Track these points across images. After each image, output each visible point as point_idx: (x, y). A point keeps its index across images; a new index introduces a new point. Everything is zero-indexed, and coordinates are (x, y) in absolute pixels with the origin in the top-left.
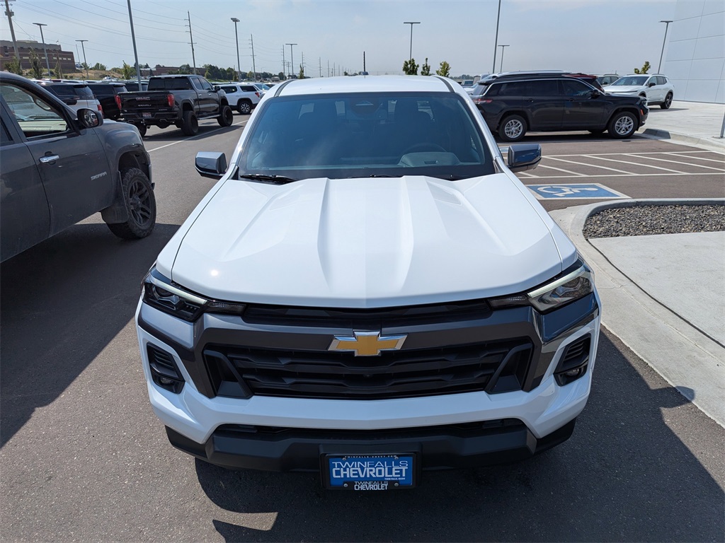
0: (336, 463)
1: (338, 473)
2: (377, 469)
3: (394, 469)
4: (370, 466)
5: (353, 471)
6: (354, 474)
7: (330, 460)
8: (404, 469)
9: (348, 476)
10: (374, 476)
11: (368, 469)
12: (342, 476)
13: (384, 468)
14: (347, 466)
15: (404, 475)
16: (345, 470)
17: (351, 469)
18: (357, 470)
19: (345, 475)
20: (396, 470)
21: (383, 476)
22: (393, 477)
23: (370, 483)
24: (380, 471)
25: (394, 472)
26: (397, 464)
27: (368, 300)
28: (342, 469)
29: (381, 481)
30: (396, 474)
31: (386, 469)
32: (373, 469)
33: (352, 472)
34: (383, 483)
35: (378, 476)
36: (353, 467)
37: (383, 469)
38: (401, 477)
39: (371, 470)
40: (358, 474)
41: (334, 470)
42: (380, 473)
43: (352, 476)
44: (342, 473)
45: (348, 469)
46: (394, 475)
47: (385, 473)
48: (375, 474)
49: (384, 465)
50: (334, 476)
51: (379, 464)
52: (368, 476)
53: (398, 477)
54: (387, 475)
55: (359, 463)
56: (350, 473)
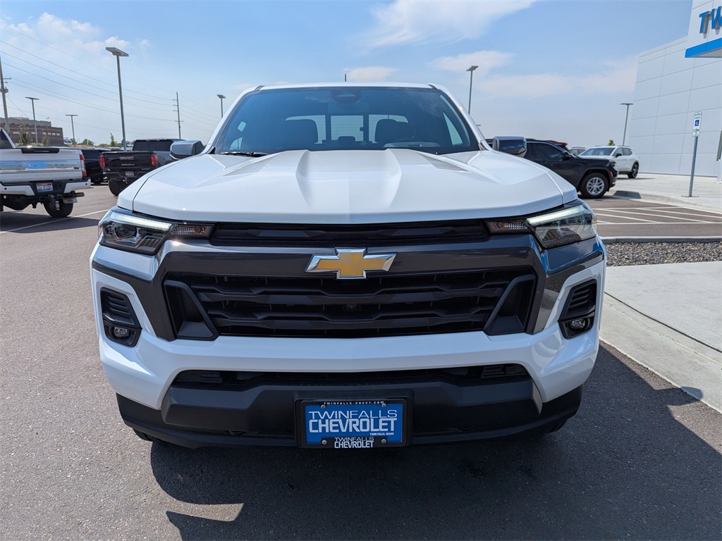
0: (313, 413)
1: (316, 426)
2: (362, 420)
3: (381, 421)
4: (353, 417)
5: (334, 423)
6: (334, 428)
7: (307, 407)
8: (393, 420)
9: (327, 431)
10: (357, 430)
11: (351, 420)
12: (321, 431)
13: (370, 419)
14: (326, 417)
15: (392, 429)
16: (323, 422)
17: (331, 421)
18: (338, 423)
19: (324, 429)
20: (383, 422)
21: (367, 430)
22: (380, 432)
23: (353, 439)
24: (365, 423)
25: (381, 424)
26: (384, 414)
27: (352, 216)
28: (320, 421)
29: (365, 436)
30: (383, 427)
31: (372, 420)
32: (357, 420)
33: (332, 425)
34: (368, 439)
35: (362, 430)
36: (334, 418)
37: (368, 420)
38: (390, 431)
39: (354, 423)
40: (339, 428)
41: (311, 422)
42: (365, 427)
43: (332, 431)
44: (321, 426)
45: (327, 421)
46: (381, 429)
47: (370, 427)
48: (358, 427)
49: (369, 416)
50: (311, 431)
51: (364, 414)
52: (351, 430)
53: (385, 432)
54: (372, 430)
55: (340, 412)
56: (329, 427)
